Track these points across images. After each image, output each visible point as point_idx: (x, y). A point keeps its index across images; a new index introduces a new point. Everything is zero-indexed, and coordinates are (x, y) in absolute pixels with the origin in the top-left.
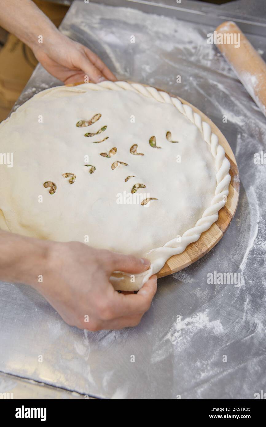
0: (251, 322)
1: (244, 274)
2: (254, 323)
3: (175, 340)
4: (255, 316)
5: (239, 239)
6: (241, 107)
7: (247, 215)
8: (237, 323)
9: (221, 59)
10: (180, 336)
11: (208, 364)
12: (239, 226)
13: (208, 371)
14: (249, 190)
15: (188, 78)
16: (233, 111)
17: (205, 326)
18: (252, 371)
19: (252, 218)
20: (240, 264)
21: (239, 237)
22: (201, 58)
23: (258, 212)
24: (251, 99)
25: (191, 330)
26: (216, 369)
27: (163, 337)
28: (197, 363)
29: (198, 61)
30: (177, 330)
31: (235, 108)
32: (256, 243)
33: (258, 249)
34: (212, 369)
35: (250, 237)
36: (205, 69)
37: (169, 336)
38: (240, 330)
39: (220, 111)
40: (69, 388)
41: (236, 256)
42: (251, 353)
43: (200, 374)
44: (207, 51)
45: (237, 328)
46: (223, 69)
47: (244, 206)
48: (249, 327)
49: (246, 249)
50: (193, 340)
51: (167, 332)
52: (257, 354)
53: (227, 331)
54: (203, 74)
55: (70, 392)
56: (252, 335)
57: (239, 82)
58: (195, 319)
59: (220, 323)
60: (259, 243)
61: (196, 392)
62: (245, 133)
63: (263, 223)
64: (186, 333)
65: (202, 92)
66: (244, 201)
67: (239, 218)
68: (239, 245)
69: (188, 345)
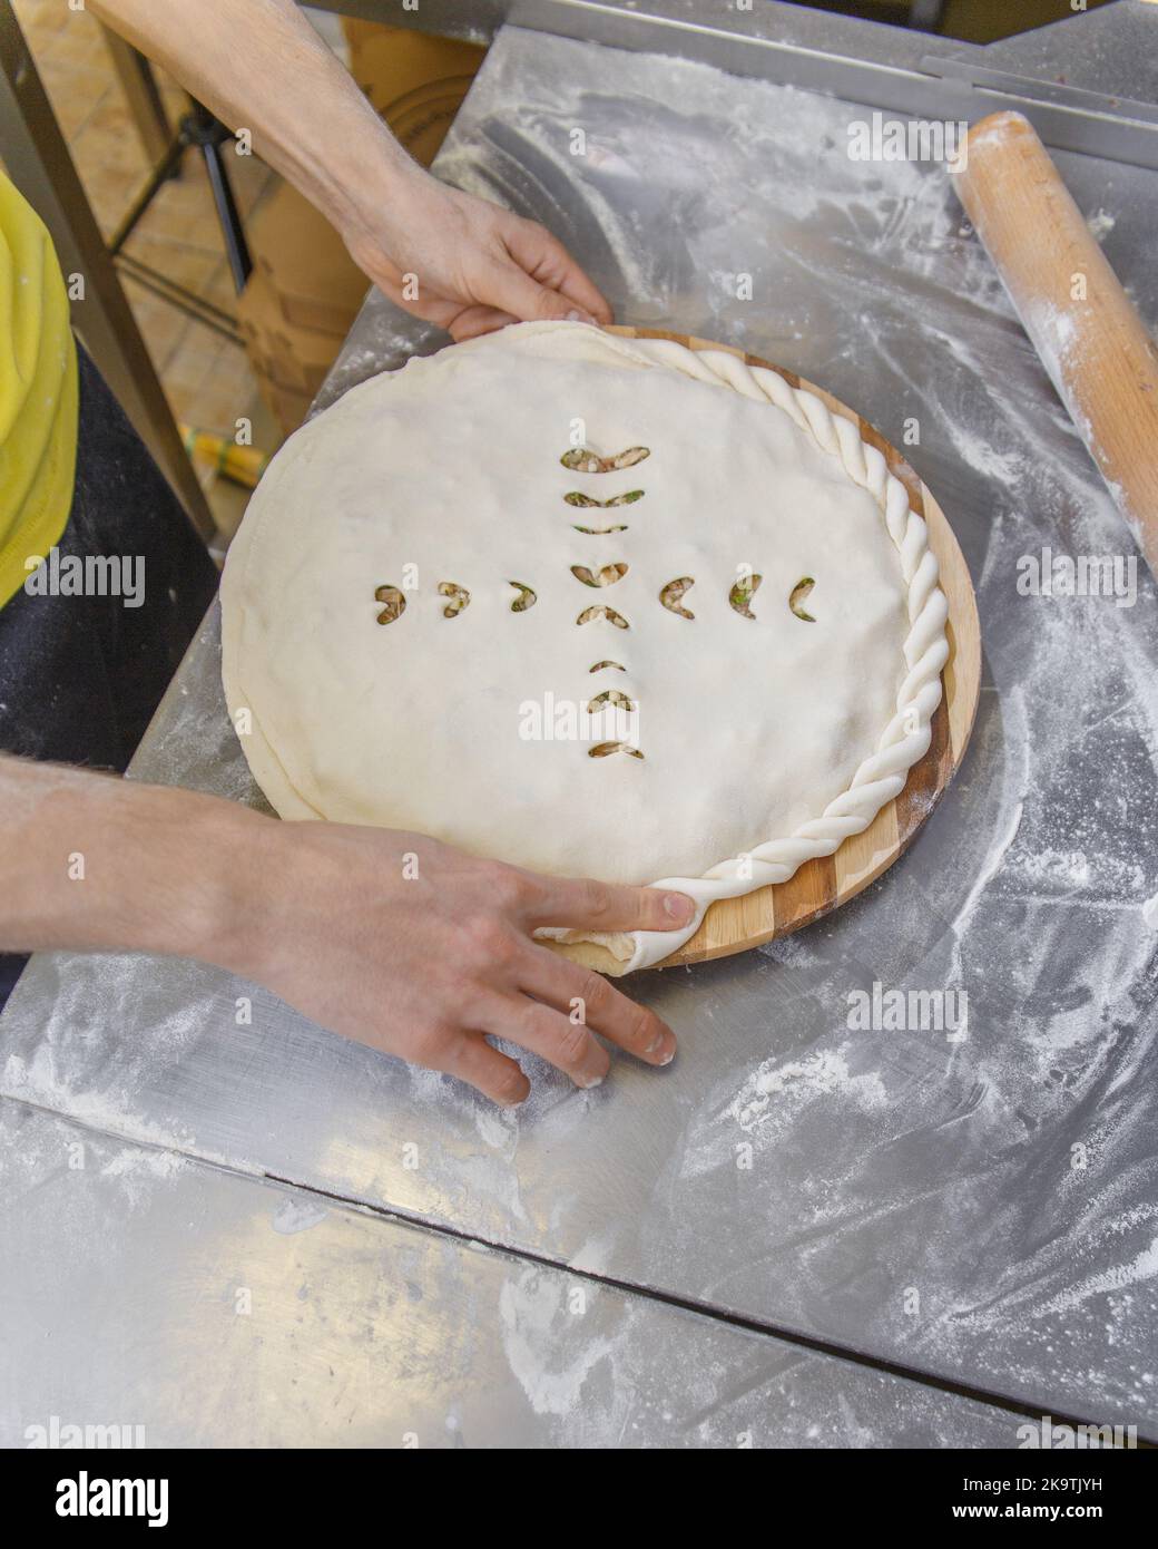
0: (969, 1081)
1: (962, 949)
2: (976, 1085)
3: (751, 1121)
4: (982, 1064)
5: (959, 847)
6: (1017, 419)
7: (993, 774)
8: (928, 1082)
9: (968, 245)
10: (765, 1112)
11: (835, 1187)
12: (963, 805)
13: (835, 1204)
14: (1008, 696)
15: (855, 316)
16: (987, 435)
17: (836, 1088)
18: (954, 1211)
19: (1006, 784)
20: (953, 918)
21: (960, 840)
22: (904, 242)
23: (1027, 766)
24: (1050, 393)
25: (797, 1097)
26: (855, 1201)
27: (718, 1111)
28: (805, 1182)
29: (895, 255)
30: (759, 1094)
31: (998, 424)
32: (1009, 858)
33: (1013, 878)
34: (846, 1199)
35: (994, 840)
36: (913, 284)
37: (734, 1109)
38: (933, 1102)
39: (947, 437)
40: (461, 1231)
41: (945, 897)
42: (958, 1165)
43: (811, 1213)
44: (925, 219)
45: (925, 1096)
46: (973, 287)
47: (986, 745)
48: (959, 1095)
49: (976, 875)
50: (800, 1124)
51: (732, 1099)
52: (973, 1168)
53: (896, 1103)
54: (905, 301)
55: (462, 1241)
56: (967, 1116)
57: (1020, 331)
58: (810, 1067)
59: (879, 1080)
60: (1019, 859)
61: (796, 1258)
62: (1019, 510)
63: (1038, 800)
64: (782, 1104)
65: (895, 366)
66: (988, 730)
67: (967, 784)
68: (957, 862)
69: (785, 1135)
